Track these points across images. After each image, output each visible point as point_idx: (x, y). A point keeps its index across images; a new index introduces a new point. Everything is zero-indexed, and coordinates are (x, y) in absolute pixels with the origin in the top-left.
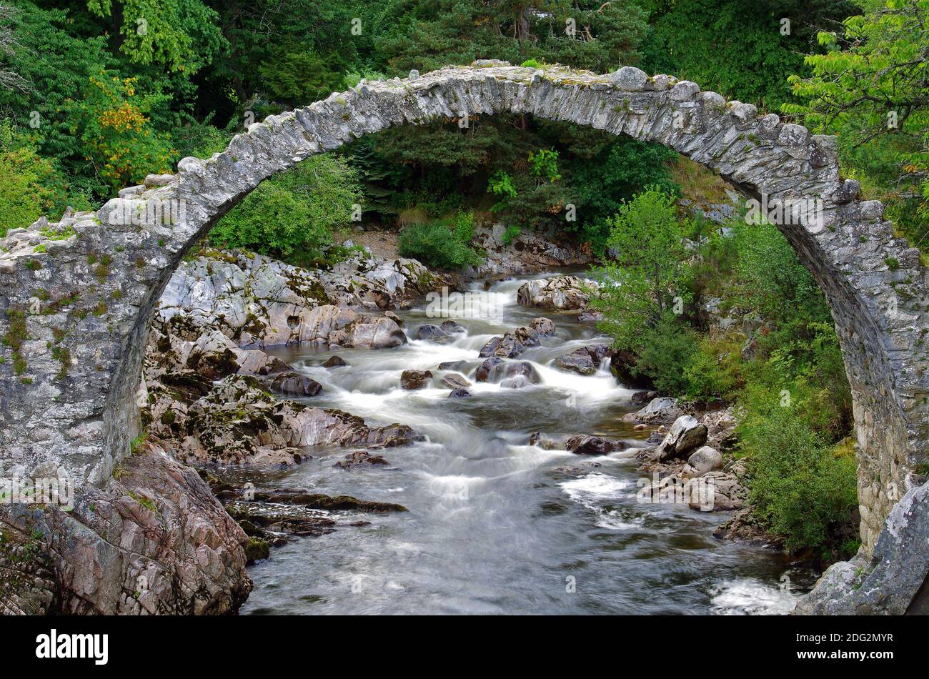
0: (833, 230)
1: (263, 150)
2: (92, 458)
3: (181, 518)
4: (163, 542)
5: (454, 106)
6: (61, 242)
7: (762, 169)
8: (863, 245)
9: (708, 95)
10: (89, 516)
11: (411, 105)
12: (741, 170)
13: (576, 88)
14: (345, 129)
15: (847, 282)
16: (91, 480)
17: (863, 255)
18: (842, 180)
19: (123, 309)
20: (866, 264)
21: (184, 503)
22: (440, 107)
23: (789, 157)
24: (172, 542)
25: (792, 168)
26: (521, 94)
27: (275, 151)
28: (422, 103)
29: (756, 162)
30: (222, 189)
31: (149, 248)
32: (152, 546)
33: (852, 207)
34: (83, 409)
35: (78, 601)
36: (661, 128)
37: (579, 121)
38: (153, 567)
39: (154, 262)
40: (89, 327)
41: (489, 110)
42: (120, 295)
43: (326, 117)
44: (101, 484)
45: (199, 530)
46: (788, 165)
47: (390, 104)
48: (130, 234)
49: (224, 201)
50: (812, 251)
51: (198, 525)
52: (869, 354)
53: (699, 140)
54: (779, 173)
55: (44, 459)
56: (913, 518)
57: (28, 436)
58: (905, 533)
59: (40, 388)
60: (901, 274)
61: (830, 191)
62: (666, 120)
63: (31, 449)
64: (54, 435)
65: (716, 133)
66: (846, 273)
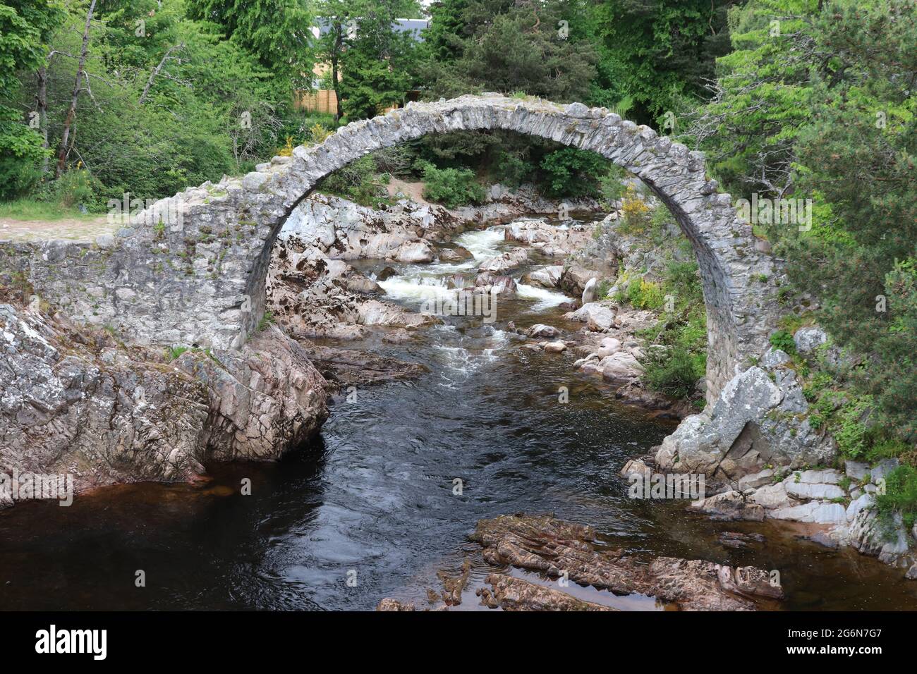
0: (700, 211)
1: (346, 146)
2: (234, 332)
3: (287, 372)
4: (275, 386)
5: (466, 123)
6: (219, 198)
7: (657, 171)
8: (718, 221)
9: (627, 122)
10: (231, 368)
11: (439, 121)
12: (645, 171)
13: (544, 115)
14: (397, 134)
15: (706, 244)
16: (233, 345)
17: (717, 228)
18: (707, 181)
19: (257, 242)
20: (719, 233)
21: (289, 362)
22: (457, 123)
23: (675, 164)
24: (281, 386)
25: (676, 171)
26: (509, 117)
27: (353, 146)
28: (446, 120)
29: (653, 166)
30: (319, 169)
31: (273, 203)
32: (269, 387)
33: (712, 198)
34: (230, 301)
35: (223, 419)
36: (595, 142)
37: (544, 136)
38: (269, 400)
39: (275, 212)
40: (234, 251)
41: (488, 127)
42: (254, 233)
43: (386, 127)
44: (239, 348)
45: (298, 379)
46: (674, 169)
47: (426, 120)
48: (262, 195)
49: (320, 176)
50: (687, 223)
51: (297, 376)
52: (718, 288)
53: (620, 150)
54: (668, 174)
55: (204, 331)
56: (738, 392)
57: (195, 317)
58: (732, 401)
59: (203, 288)
60: (740, 241)
61: (699, 187)
62: (599, 138)
63: (196, 326)
64: (211, 317)
65: (629, 147)
66: (706, 238)
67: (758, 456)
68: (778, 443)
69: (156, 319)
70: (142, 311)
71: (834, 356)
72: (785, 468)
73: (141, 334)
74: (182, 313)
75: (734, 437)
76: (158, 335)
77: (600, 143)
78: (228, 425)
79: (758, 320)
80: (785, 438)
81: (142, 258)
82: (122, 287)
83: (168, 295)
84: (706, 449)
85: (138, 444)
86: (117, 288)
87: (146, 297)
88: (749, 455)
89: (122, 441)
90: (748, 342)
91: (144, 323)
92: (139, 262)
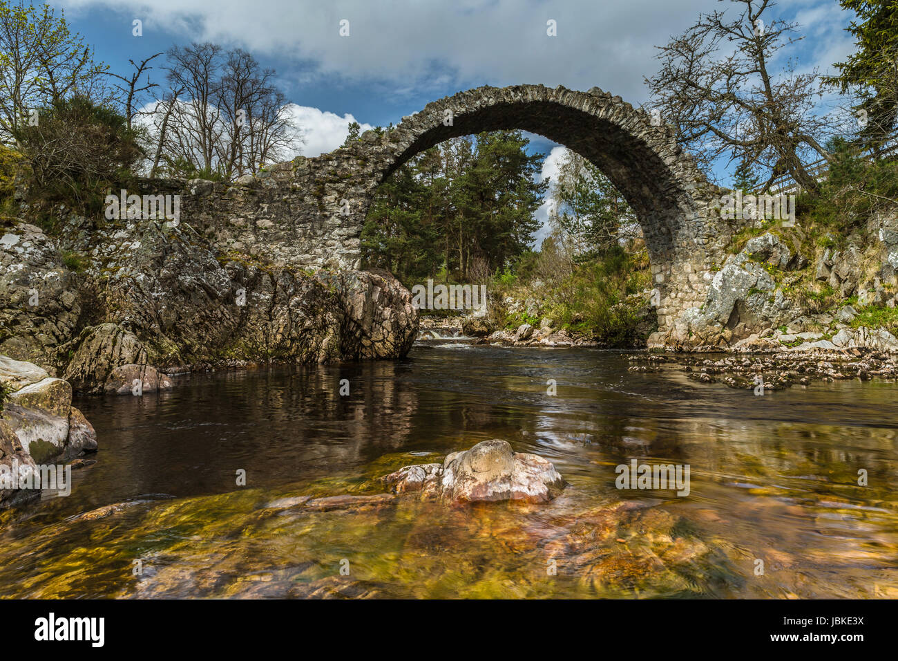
0: (675, 164)
2: (356, 256)
4: (390, 300)
5: (525, 97)
8: (686, 171)
11: (507, 94)
12: (641, 135)
14: (478, 102)
15: (681, 187)
16: (355, 267)
17: (686, 176)
20: (687, 179)
22: (519, 97)
24: (394, 301)
26: (554, 93)
28: (512, 94)
29: (645, 132)
30: (421, 127)
31: (386, 154)
32: (386, 300)
34: (353, 230)
35: (353, 323)
36: (609, 114)
39: (388, 160)
40: (357, 190)
41: (541, 99)
42: (372, 175)
46: (658, 134)
47: (499, 93)
48: (377, 147)
49: (422, 133)
55: (332, 256)
56: (724, 281)
57: (324, 244)
58: (721, 287)
59: (331, 219)
60: (701, 185)
61: (673, 147)
62: (611, 110)
63: (325, 250)
64: (337, 244)
65: (630, 118)
66: (680, 183)
67: (745, 327)
68: (761, 311)
69: (290, 245)
70: (279, 239)
71: (779, 251)
72: (768, 330)
73: (278, 258)
74: (313, 241)
75: (730, 312)
76: (293, 259)
77: (612, 115)
78: (357, 330)
79: (717, 240)
80: (766, 307)
81: (279, 195)
82: (262, 219)
83: (301, 225)
84: (711, 324)
85: (294, 333)
86: (257, 219)
87: (282, 227)
88: (739, 326)
89: (281, 330)
90: (712, 255)
91: (280, 248)
92: (276, 198)
